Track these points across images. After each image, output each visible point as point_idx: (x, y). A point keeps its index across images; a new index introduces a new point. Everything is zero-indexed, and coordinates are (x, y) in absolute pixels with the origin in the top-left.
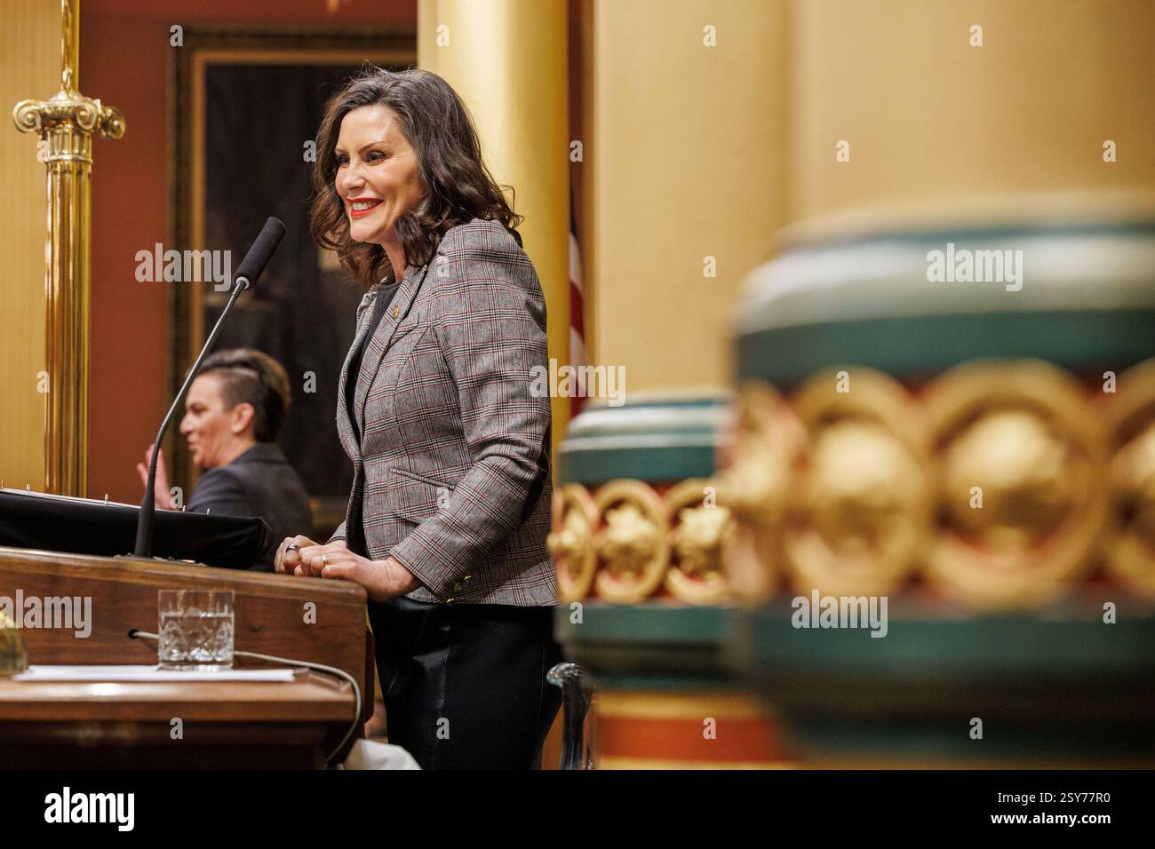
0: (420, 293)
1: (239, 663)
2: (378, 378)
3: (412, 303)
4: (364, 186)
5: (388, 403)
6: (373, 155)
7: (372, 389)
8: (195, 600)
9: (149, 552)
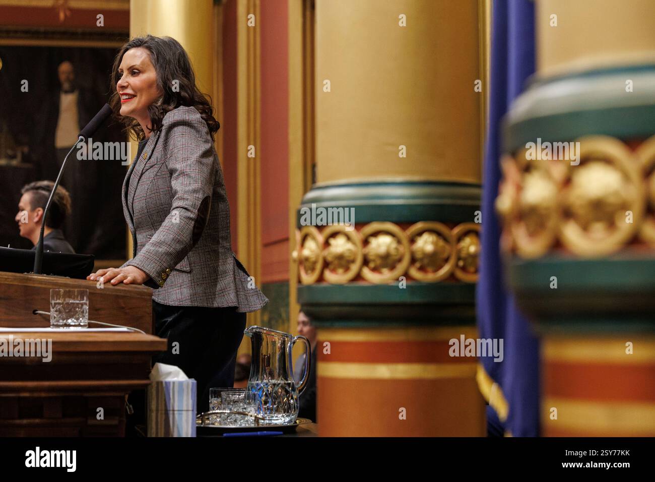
0: (157, 146)
1: (90, 326)
2: (138, 191)
3: (153, 151)
4: (128, 86)
5: (143, 203)
6: (134, 71)
7: (135, 196)
8: (68, 294)
9: (41, 272)
